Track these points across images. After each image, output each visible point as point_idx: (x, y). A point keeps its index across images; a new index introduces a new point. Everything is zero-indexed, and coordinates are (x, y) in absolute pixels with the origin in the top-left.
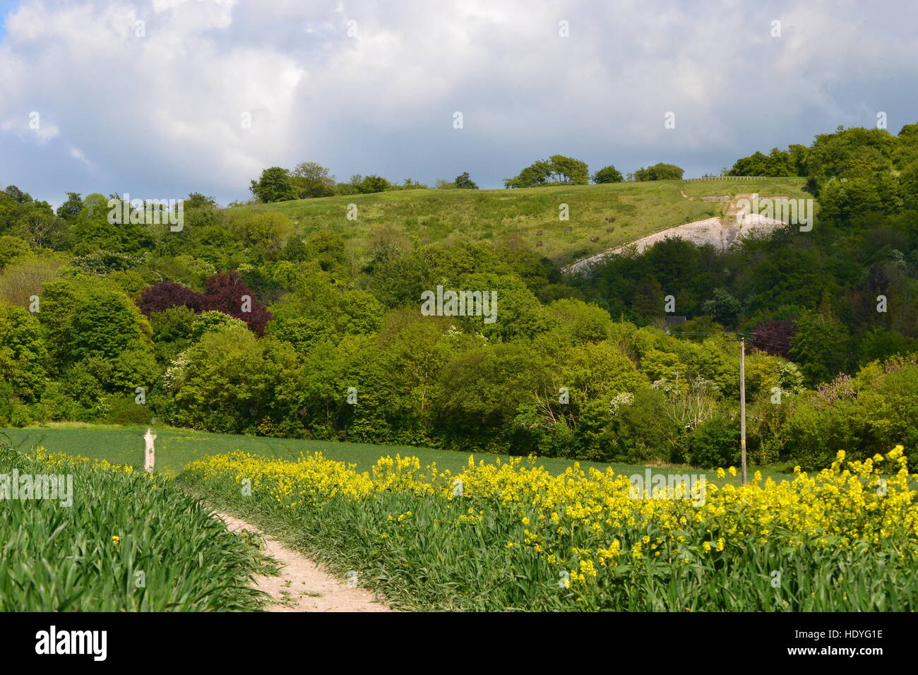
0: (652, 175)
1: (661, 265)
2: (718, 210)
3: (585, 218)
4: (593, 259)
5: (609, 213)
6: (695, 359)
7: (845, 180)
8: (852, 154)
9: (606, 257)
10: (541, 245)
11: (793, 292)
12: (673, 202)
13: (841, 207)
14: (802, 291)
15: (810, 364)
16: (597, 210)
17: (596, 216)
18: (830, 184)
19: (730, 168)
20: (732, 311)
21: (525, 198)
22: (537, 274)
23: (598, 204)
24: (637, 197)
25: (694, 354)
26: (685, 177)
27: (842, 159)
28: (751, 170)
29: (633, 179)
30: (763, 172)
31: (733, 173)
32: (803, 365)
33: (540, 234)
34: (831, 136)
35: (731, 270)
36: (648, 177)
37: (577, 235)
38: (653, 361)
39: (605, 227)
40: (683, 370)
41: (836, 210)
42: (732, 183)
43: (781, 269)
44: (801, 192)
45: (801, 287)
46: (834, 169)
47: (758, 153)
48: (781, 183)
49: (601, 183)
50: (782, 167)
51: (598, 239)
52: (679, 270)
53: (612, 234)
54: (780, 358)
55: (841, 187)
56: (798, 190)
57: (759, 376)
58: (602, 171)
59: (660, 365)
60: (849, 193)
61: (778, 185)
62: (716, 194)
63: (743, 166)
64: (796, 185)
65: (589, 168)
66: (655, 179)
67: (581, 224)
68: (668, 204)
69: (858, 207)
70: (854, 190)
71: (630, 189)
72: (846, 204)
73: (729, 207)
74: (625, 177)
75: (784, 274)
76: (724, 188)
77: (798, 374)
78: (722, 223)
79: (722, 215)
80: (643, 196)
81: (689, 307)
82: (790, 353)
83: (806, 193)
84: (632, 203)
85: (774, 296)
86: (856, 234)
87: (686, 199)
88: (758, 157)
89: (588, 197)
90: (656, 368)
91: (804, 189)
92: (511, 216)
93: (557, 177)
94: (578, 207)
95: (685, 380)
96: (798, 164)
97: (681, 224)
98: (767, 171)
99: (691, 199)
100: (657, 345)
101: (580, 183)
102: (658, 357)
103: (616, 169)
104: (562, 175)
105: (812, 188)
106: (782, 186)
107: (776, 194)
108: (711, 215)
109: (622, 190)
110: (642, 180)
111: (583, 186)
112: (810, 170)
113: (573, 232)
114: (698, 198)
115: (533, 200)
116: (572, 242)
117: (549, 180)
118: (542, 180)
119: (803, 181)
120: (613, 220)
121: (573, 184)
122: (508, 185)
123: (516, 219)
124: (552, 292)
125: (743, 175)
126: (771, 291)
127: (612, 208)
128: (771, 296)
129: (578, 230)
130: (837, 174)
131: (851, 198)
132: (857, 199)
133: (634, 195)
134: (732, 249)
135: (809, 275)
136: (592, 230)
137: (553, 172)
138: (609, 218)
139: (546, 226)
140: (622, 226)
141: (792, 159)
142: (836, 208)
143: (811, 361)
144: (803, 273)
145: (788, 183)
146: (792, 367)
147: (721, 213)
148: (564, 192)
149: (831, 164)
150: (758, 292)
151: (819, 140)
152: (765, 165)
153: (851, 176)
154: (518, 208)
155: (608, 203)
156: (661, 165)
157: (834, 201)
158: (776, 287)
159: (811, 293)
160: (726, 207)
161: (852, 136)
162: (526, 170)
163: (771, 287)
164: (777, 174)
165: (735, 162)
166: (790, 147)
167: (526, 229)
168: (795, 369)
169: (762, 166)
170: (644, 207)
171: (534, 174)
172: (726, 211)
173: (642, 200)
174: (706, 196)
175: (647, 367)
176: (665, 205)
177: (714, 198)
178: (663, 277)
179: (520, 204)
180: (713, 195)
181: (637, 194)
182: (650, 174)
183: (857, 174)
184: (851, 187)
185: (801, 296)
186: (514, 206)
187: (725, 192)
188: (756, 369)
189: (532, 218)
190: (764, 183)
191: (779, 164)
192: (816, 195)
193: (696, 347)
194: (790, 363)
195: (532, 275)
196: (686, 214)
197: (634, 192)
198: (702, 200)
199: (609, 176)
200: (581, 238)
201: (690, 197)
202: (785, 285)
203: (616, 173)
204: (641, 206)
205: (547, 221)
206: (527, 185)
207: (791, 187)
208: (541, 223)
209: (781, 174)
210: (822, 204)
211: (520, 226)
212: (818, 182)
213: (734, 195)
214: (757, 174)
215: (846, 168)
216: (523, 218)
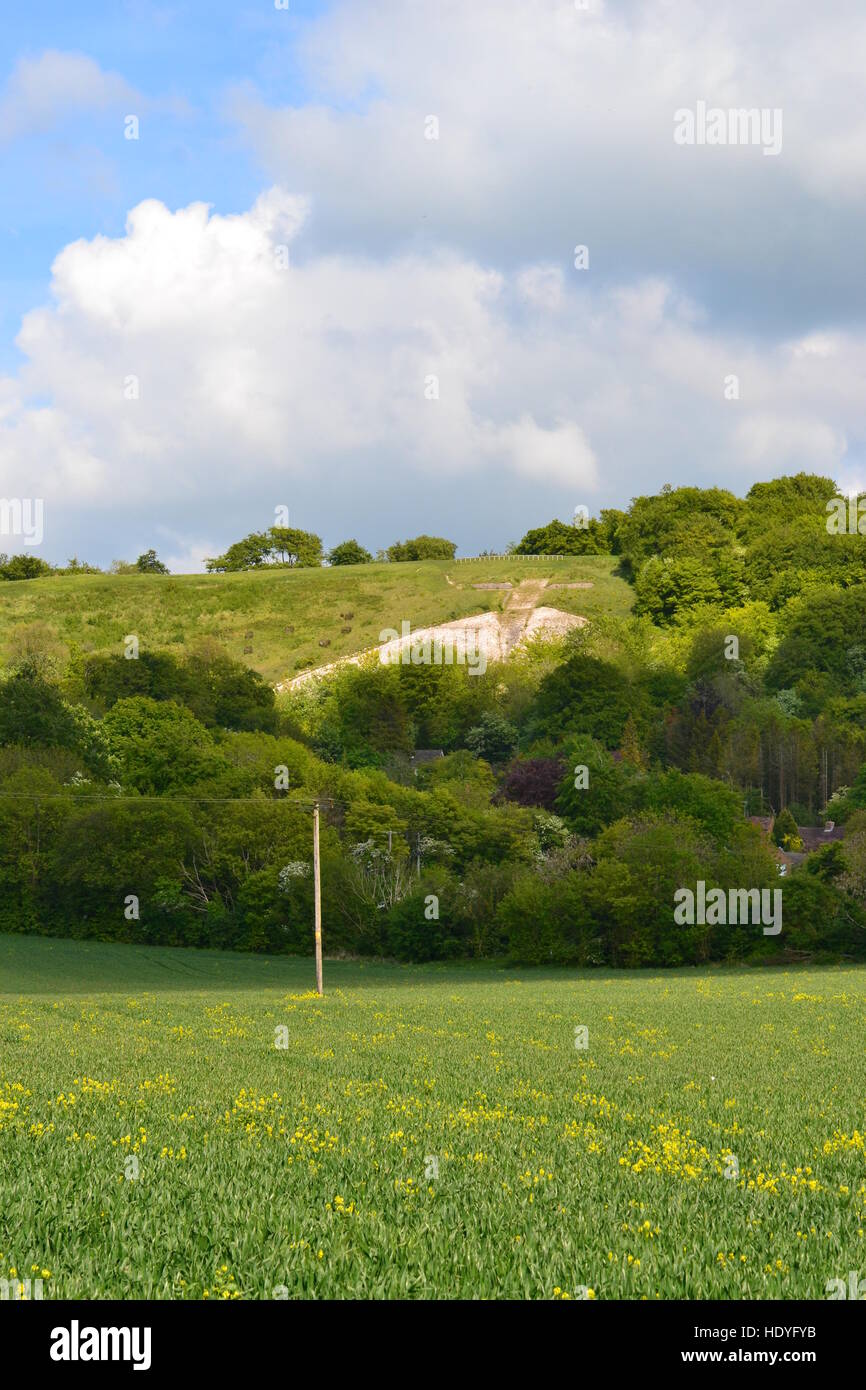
0: (411, 553)
1: (411, 679)
2: (495, 603)
3: (312, 614)
4: (320, 671)
5: (346, 607)
6: (421, 812)
7: (670, 560)
8: (681, 524)
9: (338, 668)
10: (251, 652)
11: (590, 716)
12: (434, 593)
13: (663, 597)
14: (602, 715)
15: (582, 819)
16: (329, 603)
17: (328, 610)
18: (651, 565)
19: (518, 543)
20: (507, 743)
21: (230, 587)
22: (239, 693)
23: (331, 595)
24: (387, 585)
25: (419, 806)
26: (458, 555)
27: (667, 531)
28: (546, 546)
29: (386, 558)
30: (562, 548)
31: (522, 550)
32: (573, 819)
33: (250, 636)
34: (652, 499)
35: (508, 686)
36: (406, 557)
37: (301, 638)
38: (361, 816)
39: (339, 627)
40: (401, 828)
41: (655, 603)
42: (516, 564)
43: (573, 684)
44: (610, 577)
45: (600, 709)
46: (655, 545)
47: (556, 522)
48: (584, 563)
49: (338, 564)
50: (589, 541)
51: (329, 643)
52: (435, 686)
53: (349, 636)
54: (542, 810)
55: (665, 570)
56: (606, 574)
57: (506, 835)
58: (340, 548)
59: (370, 821)
60: (675, 578)
61: (579, 568)
62: (494, 580)
63: (535, 540)
64: (604, 566)
65: (323, 544)
66: (415, 558)
67: (307, 623)
68: (428, 594)
69: (687, 597)
70: (682, 573)
71: (376, 574)
72: (671, 593)
73: (511, 598)
74: (375, 556)
75: (577, 691)
76: (505, 572)
77: (566, 831)
78: (500, 620)
79: (501, 609)
80: (394, 582)
81: (449, 737)
82: (557, 804)
83: (618, 578)
84: (378, 592)
85: (564, 722)
86: (683, 634)
87: (453, 587)
88: (557, 529)
89: (317, 585)
90: (365, 825)
91: (615, 573)
92: (211, 612)
93: (279, 557)
94: (304, 599)
95: (405, 842)
96: (611, 537)
97: (443, 622)
98: (568, 547)
99: (459, 587)
100: (372, 795)
101: (310, 565)
102: (369, 811)
103: (360, 545)
104: (286, 555)
105: (627, 571)
106: (587, 568)
107: (577, 579)
108: (486, 609)
109: (365, 575)
110: (398, 560)
111: (312, 569)
112: (624, 547)
113: (296, 634)
114: (469, 586)
115: (242, 590)
116: (294, 648)
117: (268, 560)
118: (258, 561)
119: (615, 560)
120: (350, 617)
121: (301, 566)
122: (210, 567)
123: (217, 616)
124: (260, 719)
125: (535, 552)
126: (560, 714)
127: (350, 600)
128: (560, 722)
129: (302, 630)
130: (659, 552)
131: (678, 585)
132: (686, 587)
133: (381, 582)
134: (513, 657)
135: (613, 693)
136: (322, 630)
137: (274, 550)
138: (346, 613)
139: (258, 625)
140: (363, 625)
141: (604, 531)
142: (658, 599)
143: (584, 814)
144: (603, 690)
145: (593, 563)
146: (556, 822)
147: (500, 606)
148: (284, 578)
149: (652, 539)
150: (543, 715)
151: (637, 505)
152: (565, 538)
153: (678, 555)
154: (221, 600)
155: (345, 594)
156: (424, 537)
157: (654, 589)
158: (566, 710)
159: (614, 717)
160: (507, 598)
161: (680, 498)
162: (235, 547)
163: (560, 710)
164: (583, 551)
165: (524, 534)
166: (602, 512)
167: (231, 630)
168: (561, 824)
169: (561, 541)
170: (393, 598)
171: (247, 552)
172: (507, 603)
173: (391, 588)
174: (479, 582)
175: (353, 825)
176: (422, 595)
177: (491, 585)
178: (413, 697)
179: (224, 595)
180: (490, 582)
181: (386, 581)
182: (410, 551)
183: (686, 552)
184: (677, 570)
185: (601, 722)
186: (215, 598)
187: (505, 577)
188: (504, 825)
189: (239, 614)
190: (560, 565)
191: (585, 537)
192: (632, 581)
193: (423, 795)
194: (554, 817)
195: (232, 694)
196: (451, 607)
197: (381, 577)
198: (474, 589)
199: (348, 555)
200: (305, 641)
201: (457, 584)
202: (579, 707)
203: (358, 550)
204: (390, 597)
205: (260, 619)
206: (235, 569)
207: (597, 570)
208: (252, 621)
209: (588, 551)
210: (639, 594)
211: (222, 625)
212: (634, 563)
213: (518, 581)
214: (555, 551)
215: (672, 543)
216: (226, 614)
